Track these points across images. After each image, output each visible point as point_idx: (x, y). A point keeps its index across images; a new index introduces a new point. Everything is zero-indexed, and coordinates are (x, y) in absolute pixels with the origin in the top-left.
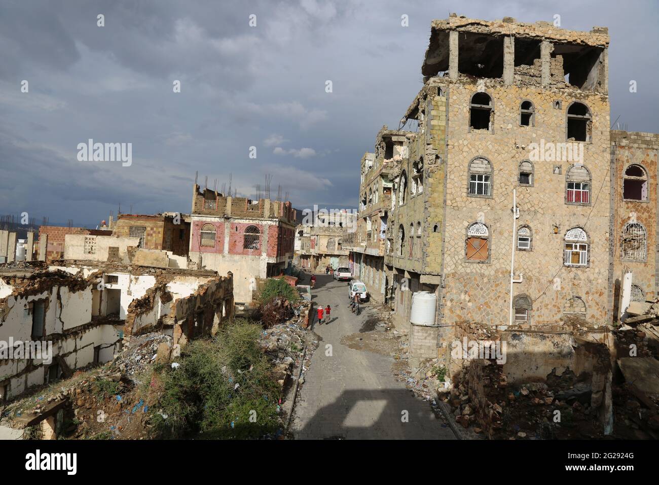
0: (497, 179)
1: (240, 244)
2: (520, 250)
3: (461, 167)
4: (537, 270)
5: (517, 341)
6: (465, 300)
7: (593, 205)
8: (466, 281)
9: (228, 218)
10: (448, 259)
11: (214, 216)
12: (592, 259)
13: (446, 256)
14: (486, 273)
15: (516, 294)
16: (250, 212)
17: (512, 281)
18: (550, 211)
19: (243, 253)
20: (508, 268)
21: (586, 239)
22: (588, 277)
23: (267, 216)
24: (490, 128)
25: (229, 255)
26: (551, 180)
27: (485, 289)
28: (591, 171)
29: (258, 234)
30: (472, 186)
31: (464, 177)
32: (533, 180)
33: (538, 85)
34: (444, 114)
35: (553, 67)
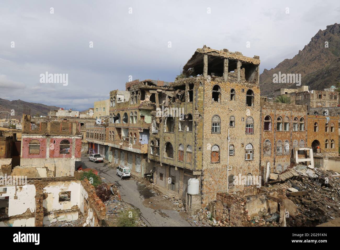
0: (222, 125)
1: (57, 152)
2: (231, 155)
3: (209, 120)
4: (236, 164)
5: (249, 200)
6: (211, 181)
7: (254, 134)
8: (211, 172)
9: (48, 136)
10: (204, 162)
11: (39, 135)
12: (254, 157)
13: (204, 161)
14: (219, 167)
15: (229, 175)
16: (63, 131)
17: (228, 169)
18: (240, 137)
19: (59, 157)
20: (226, 164)
21: (252, 148)
22: (253, 164)
23: (74, 134)
24: (219, 101)
25: (50, 159)
26: (241, 124)
27: (218, 175)
28: (254, 119)
29: (69, 145)
30: (213, 128)
31: (210, 125)
32: (234, 124)
33: (236, 81)
34: (202, 95)
35: (241, 73)
